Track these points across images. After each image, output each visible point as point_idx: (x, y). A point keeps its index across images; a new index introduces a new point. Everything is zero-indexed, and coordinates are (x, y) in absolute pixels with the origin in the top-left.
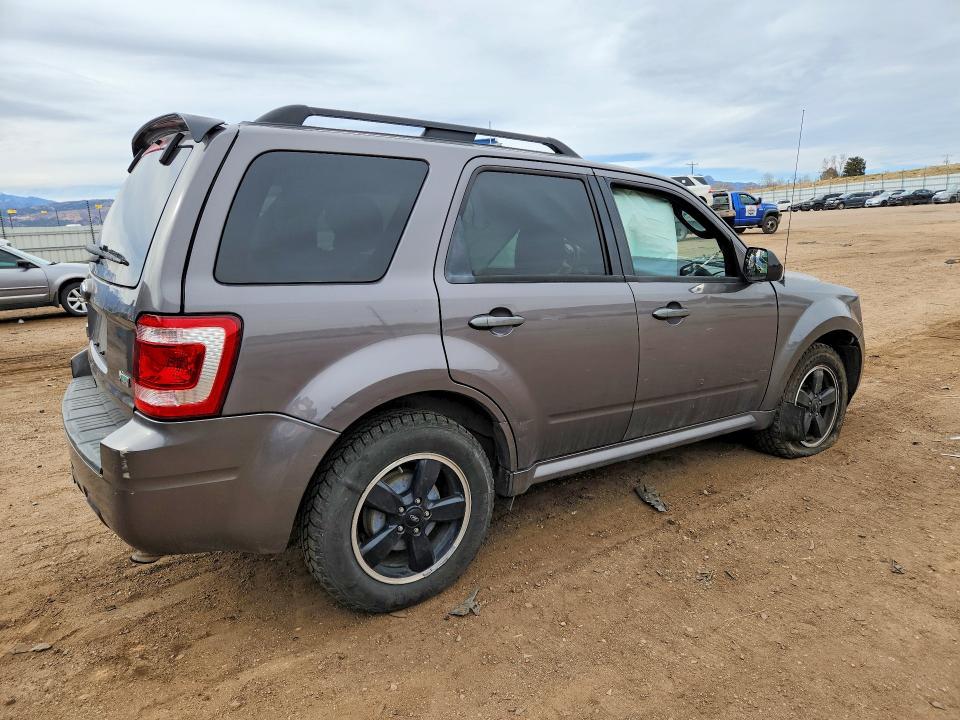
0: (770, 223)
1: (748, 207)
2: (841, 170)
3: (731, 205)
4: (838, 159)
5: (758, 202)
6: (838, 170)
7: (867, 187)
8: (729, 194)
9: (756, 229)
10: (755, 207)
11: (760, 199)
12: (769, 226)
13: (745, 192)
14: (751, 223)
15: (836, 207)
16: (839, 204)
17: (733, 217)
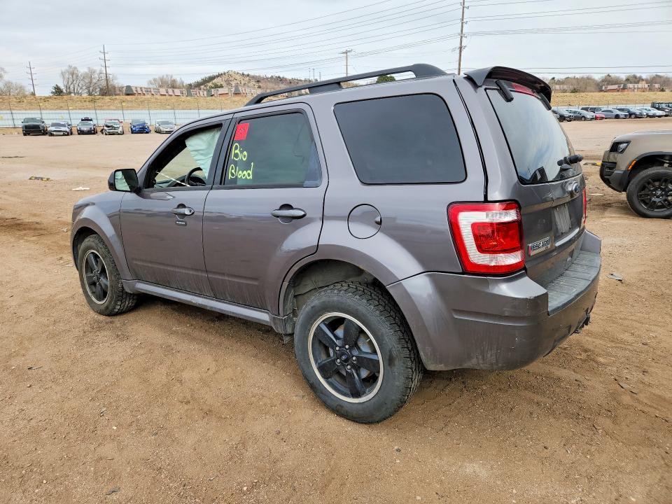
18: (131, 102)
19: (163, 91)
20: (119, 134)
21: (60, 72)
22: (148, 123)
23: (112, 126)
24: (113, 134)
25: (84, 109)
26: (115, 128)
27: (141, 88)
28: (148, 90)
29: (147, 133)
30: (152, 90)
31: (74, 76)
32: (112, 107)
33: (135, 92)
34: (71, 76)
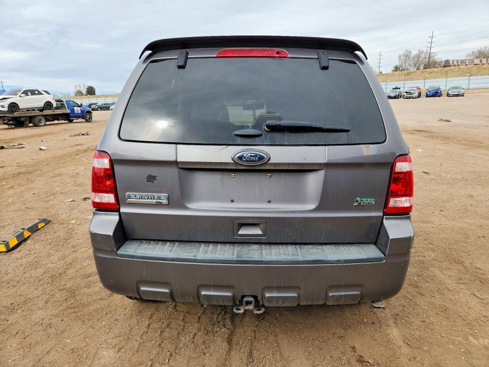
0: (88, 116)
1: (75, 108)
2: (84, 92)
3: (66, 107)
4: (82, 86)
5: (81, 106)
6: (83, 91)
7: (107, 101)
8: (64, 100)
9: (80, 120)
10: (79, 108)
11: (81, 104)
12: (88, 118)
13: (72, 100)
14: (78, 117)
15: (97, 110)
16: (98, 108)
17: (69, 114)
18: (437, 72)
19: (477, 61)
20: (414, 98)
21: (398, 56)
22: (443, 88)
23: (409, 93)
24: (409, 98)
25: (400, 81)
26: (412, 94)
27: (457, 61)
28: (463, 62)
29: (439, 96)
30: (467, 61)
31: (408, 58)
32: (420, 78)
33: (451, 64)
34: (405, 58)
